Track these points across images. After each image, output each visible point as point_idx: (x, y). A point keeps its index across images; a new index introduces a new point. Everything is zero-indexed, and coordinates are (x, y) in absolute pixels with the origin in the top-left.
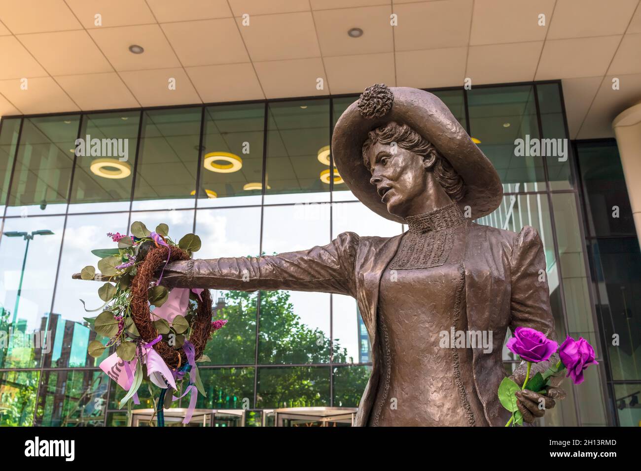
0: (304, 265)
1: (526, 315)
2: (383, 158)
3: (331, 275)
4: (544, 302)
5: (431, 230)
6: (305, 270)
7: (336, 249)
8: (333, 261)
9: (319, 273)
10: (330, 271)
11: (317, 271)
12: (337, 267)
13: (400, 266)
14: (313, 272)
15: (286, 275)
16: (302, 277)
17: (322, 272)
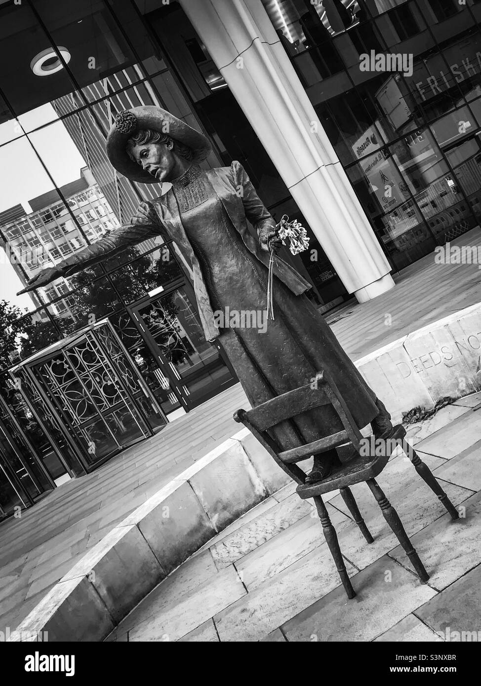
0: (134, 231)
1: (251, 206)
2: (144, 154)
3: (149, 229)
4: (256, 197)
5: (189, 183)
6: (136, 233)
7: (144, 214)
8: (147, 222)
9: (144, 231)
10: (148, 227)
11: (142, 230)
12: (151, 223)
13: (186, 209)
14: (141, 232)
15: (128, 240)
16: (136, 237)
17: (145, 229)
